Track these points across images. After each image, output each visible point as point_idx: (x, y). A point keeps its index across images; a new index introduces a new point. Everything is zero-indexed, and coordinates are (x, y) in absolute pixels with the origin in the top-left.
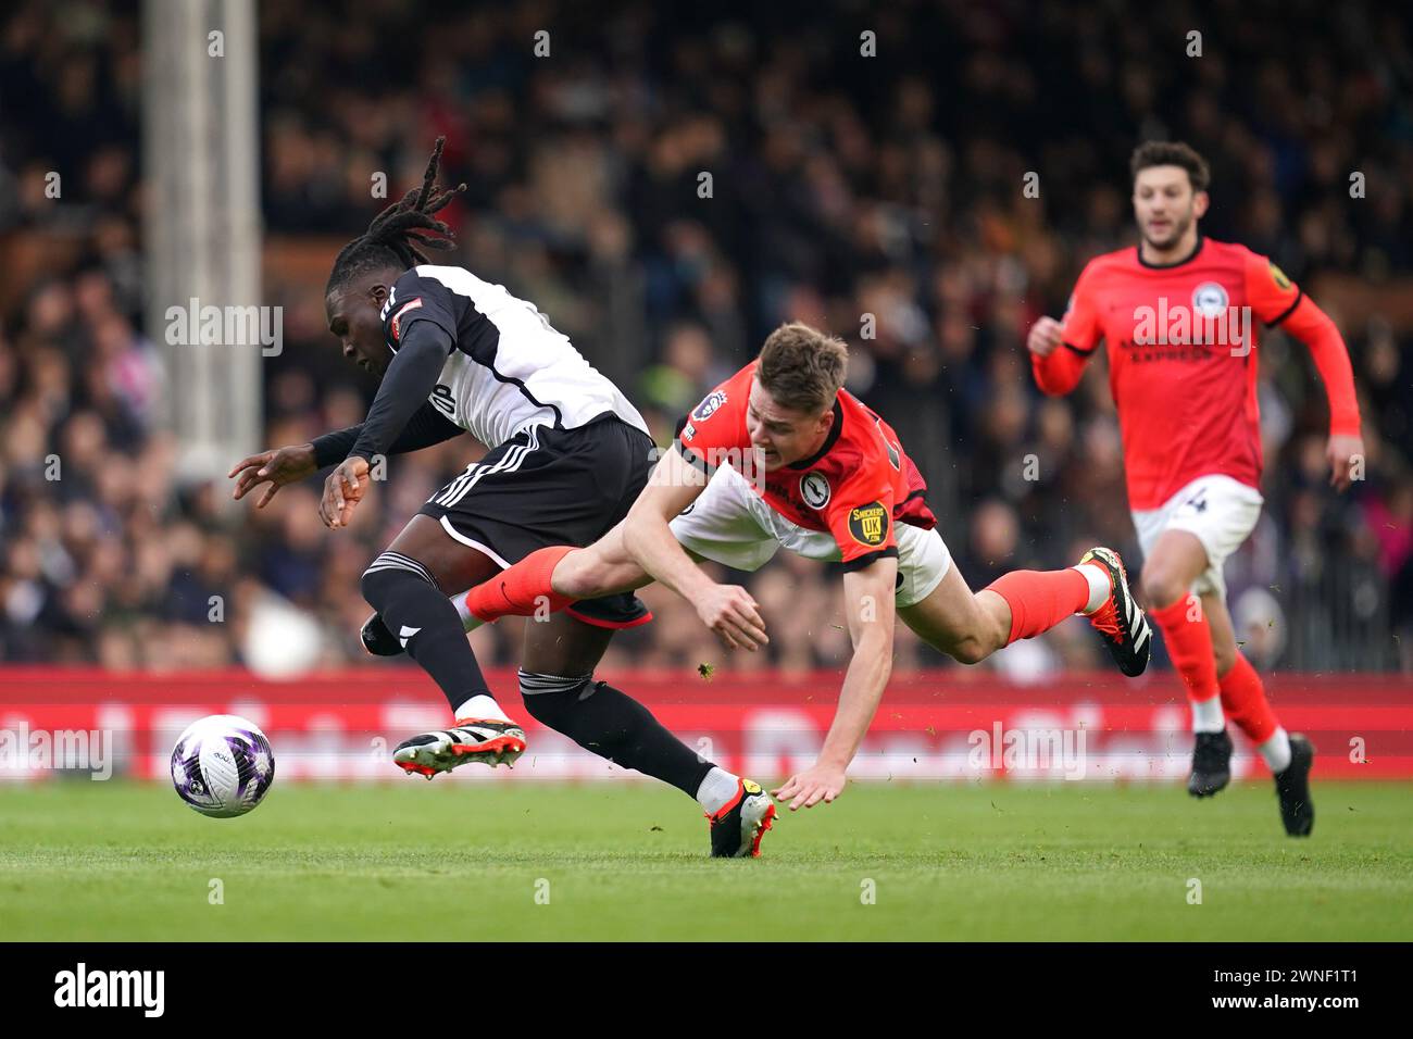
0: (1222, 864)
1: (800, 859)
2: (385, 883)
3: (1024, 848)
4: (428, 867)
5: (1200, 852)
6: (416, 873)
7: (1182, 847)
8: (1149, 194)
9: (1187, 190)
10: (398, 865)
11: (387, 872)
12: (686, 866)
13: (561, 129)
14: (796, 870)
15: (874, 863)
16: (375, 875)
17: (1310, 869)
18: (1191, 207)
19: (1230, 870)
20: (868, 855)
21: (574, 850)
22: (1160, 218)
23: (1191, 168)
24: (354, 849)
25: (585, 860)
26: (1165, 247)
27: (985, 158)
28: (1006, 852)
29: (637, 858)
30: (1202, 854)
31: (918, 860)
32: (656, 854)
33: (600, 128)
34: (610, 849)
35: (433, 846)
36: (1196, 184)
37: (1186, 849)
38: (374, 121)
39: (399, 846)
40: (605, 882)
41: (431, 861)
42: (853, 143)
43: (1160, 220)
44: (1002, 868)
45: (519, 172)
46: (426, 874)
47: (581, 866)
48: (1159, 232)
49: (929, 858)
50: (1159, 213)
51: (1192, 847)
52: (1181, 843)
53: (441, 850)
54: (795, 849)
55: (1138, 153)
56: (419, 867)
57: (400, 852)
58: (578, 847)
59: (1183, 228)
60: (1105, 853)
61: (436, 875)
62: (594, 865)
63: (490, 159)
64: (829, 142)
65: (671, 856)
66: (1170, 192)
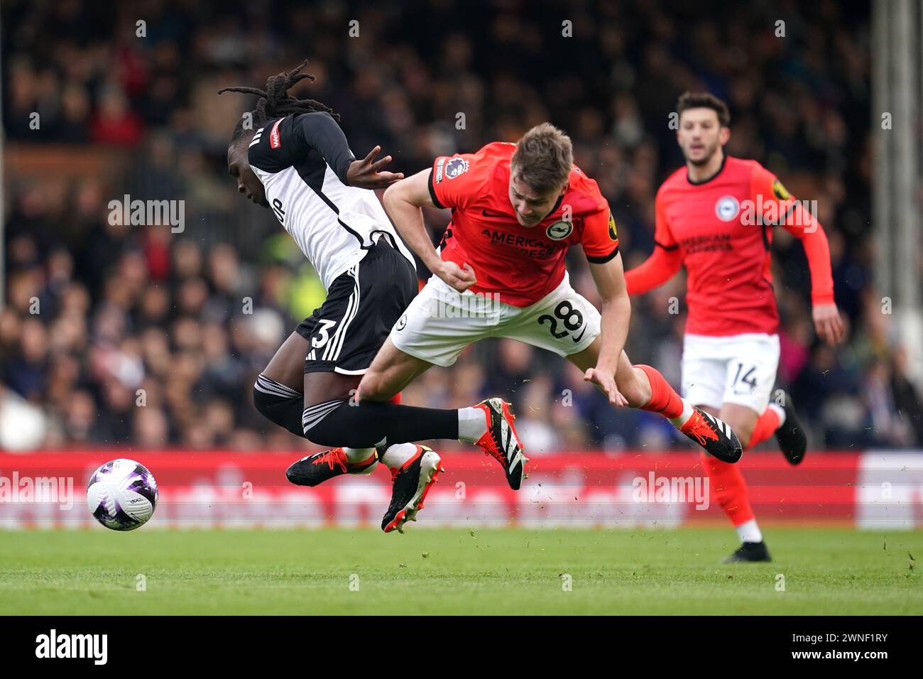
0: (673, 581)
1: (382, 578)
2: (93, 595)
3: (537, 571)
4: (123, 583)
5: (658, 573)
6: (115, 588)
7: (646, 569)
8: (690, 126)
9: (716, 125)
10: (102, 582)
11: (95, 586)
12: (303, 582)
13: (213, 69)
14: (379, 586)
15: (433, 581)
16: (86, 589)
17: (735, 585)
18: (718, 137)
19: (680, 585)
20: (429, 575)
21: (224, 571)
22: (697, 144)
23: (718, 110)
24: (71, 571)
25: (232, 578)
26: (701, 164)
27: (509, 90)
28: (524, 573)
29: (268, 576)
30: (660, 575)
31: (464, 579)
32: (282, 574)
33: (241, 68)
34: (249, 571)
35: (126, 569)
36: (722, 122)
37: (648, 571)
38: (82, 63)
39: (103, 569)
40: (247, 594)
41: (126, 579)
42: (417, 80)
43: (697, 146)
44: (522, 584)
45: (183, 99)
46: (122, 589)
47: (229, 583)
48: (696, 154)
49: (471, 577)
50: (697, 139)
51: (653, 569)
52: (646, 567)
53: (132, 571)
54: (376, 570)
55: (681, 99)
56: (117, 584)
57: (103, 573)
58: (228, 570)
59: (713, 151)
60: (593, 573)
61: (129, 590)
62: (238, 582)
63: (163, 90)
64: (398, 78)
65: (293, 576)
66: (705, 126)
